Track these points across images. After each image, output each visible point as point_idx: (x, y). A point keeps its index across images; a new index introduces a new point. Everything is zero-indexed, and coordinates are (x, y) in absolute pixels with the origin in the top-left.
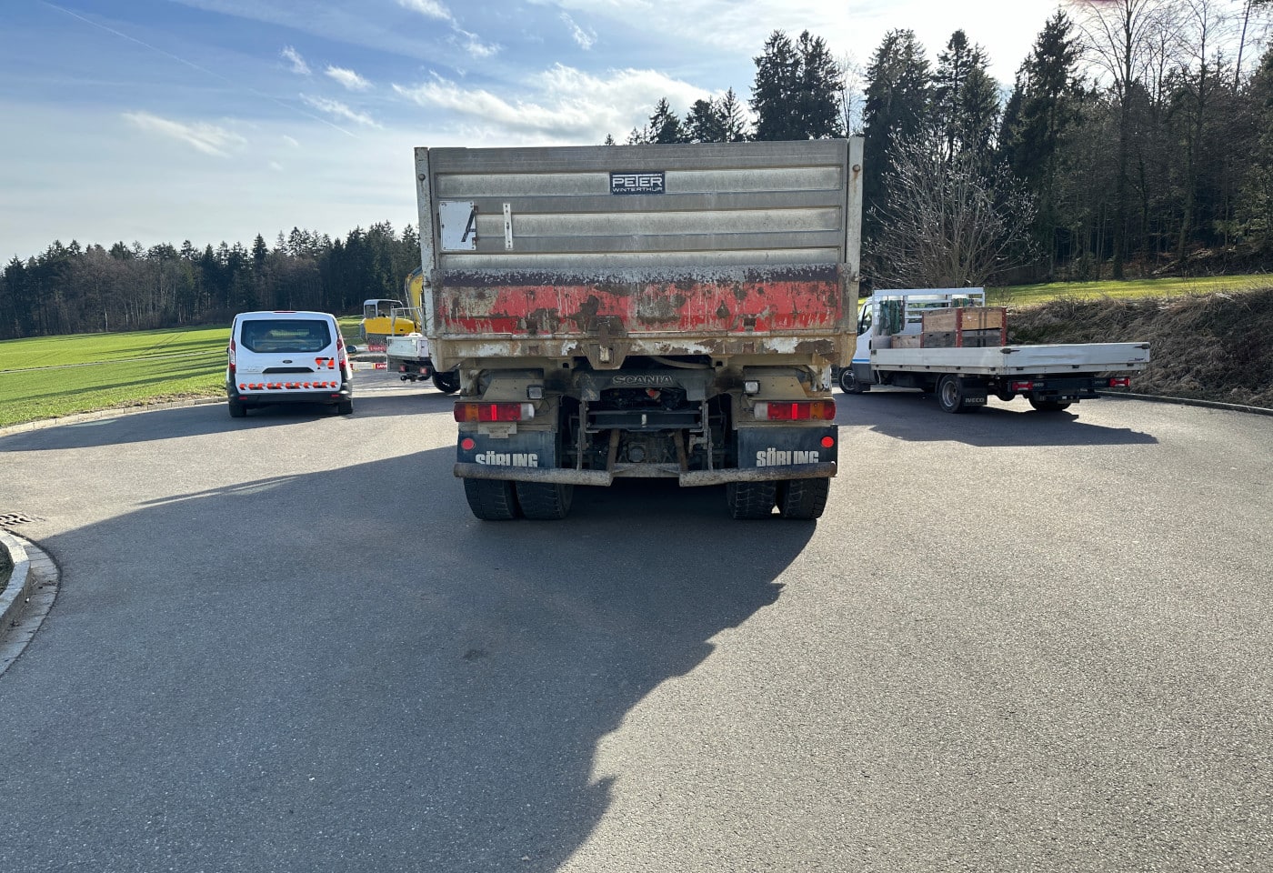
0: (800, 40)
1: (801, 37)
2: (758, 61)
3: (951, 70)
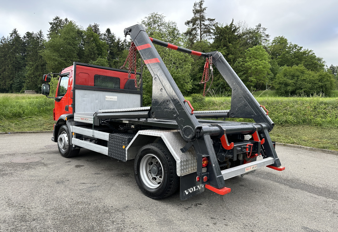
0: (64, 20)
1: (65, 19)
2: (51, 24)
3: (107, 38)
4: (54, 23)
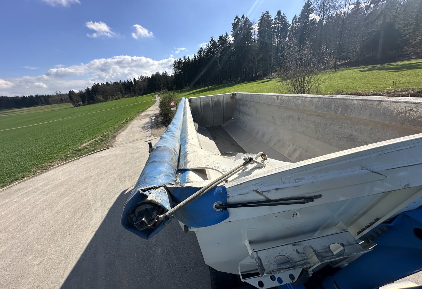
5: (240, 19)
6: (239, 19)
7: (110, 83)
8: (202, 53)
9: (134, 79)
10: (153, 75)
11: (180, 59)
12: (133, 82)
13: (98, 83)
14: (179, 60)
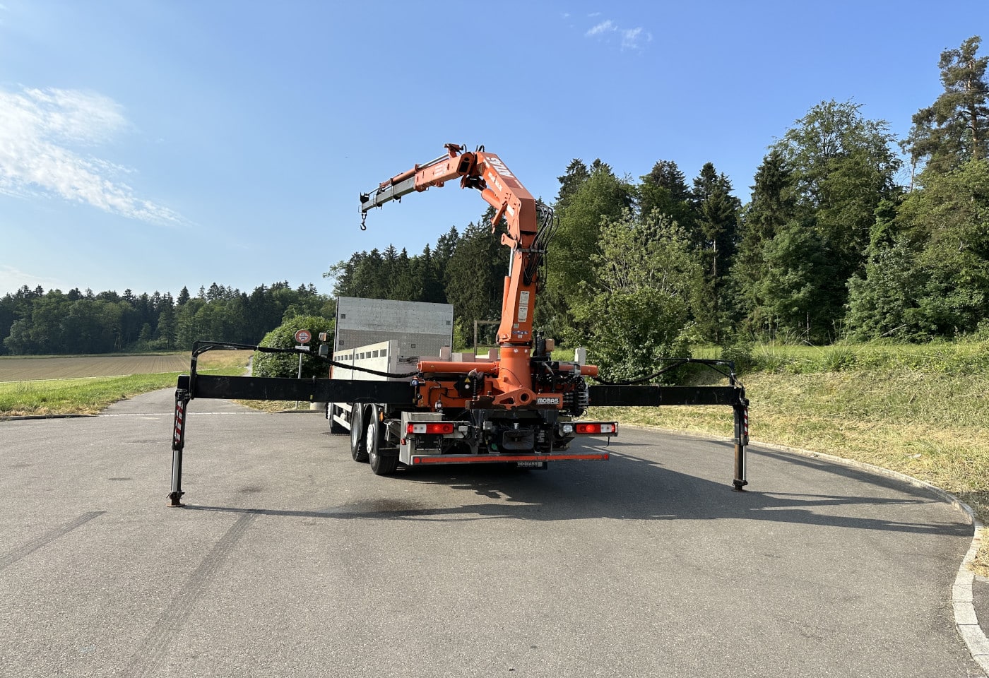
1: (594, 164)
2: (562, 180)
3: (703, 191)
4: (570, 178)
5: (588, 168)
6: (584, 167)
7: (84, 293)
8: (453, 245)
9: (185, 292)
10: (261, 289)
11: (375, 252)
12: (176, 304)
13: (39, 287)
14: (369, 253)
